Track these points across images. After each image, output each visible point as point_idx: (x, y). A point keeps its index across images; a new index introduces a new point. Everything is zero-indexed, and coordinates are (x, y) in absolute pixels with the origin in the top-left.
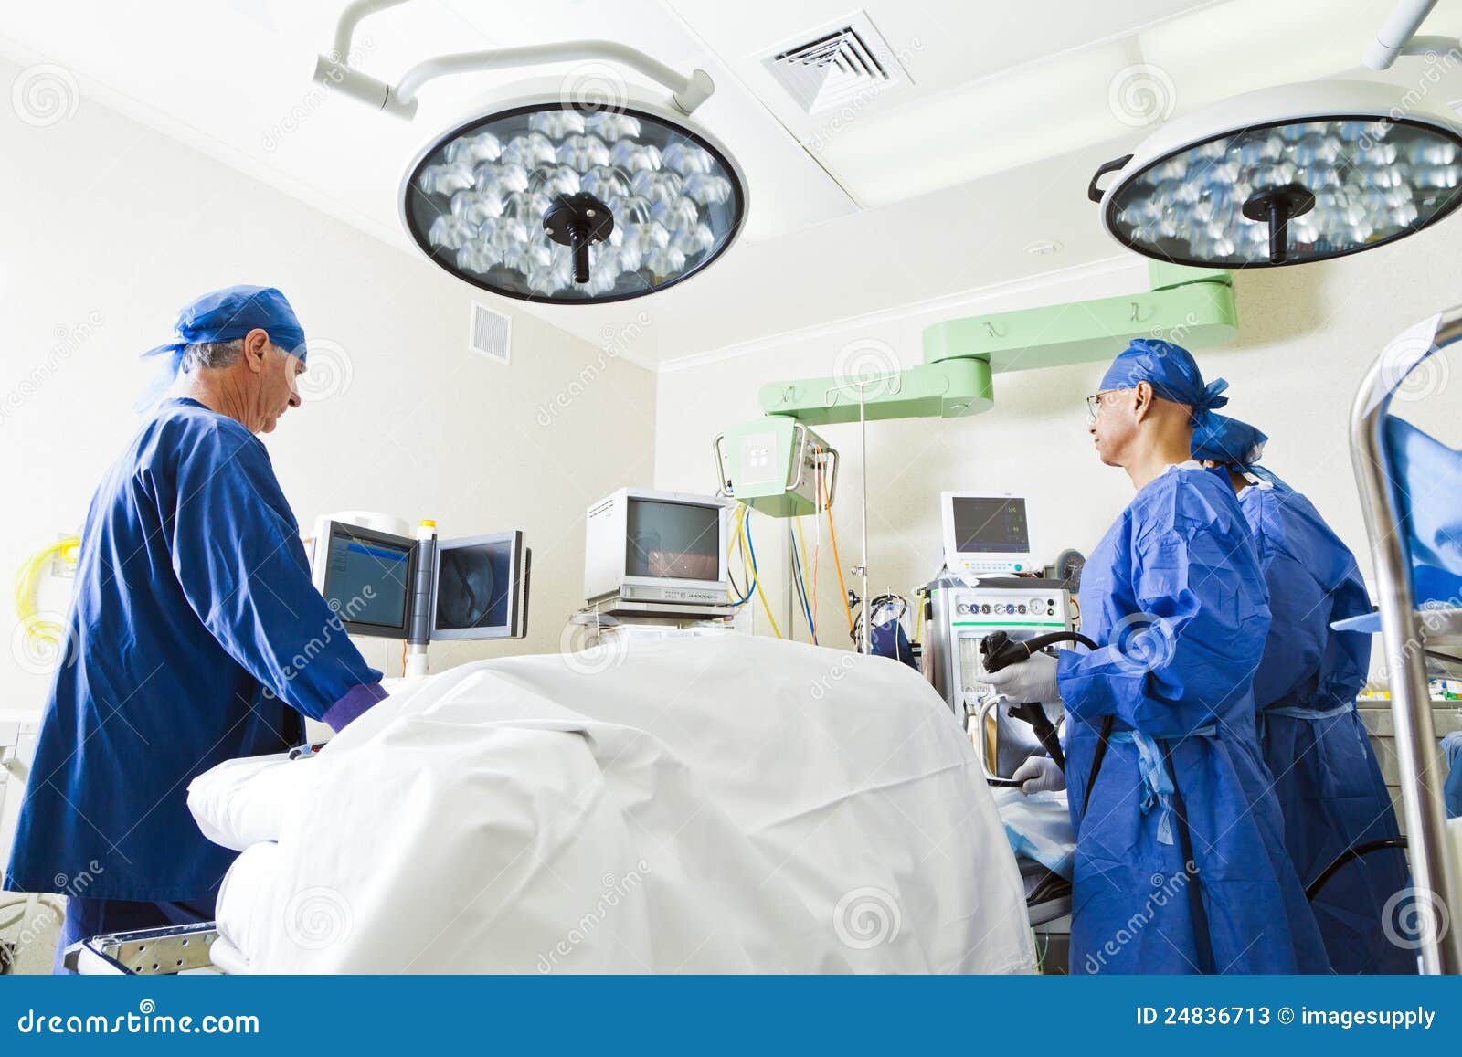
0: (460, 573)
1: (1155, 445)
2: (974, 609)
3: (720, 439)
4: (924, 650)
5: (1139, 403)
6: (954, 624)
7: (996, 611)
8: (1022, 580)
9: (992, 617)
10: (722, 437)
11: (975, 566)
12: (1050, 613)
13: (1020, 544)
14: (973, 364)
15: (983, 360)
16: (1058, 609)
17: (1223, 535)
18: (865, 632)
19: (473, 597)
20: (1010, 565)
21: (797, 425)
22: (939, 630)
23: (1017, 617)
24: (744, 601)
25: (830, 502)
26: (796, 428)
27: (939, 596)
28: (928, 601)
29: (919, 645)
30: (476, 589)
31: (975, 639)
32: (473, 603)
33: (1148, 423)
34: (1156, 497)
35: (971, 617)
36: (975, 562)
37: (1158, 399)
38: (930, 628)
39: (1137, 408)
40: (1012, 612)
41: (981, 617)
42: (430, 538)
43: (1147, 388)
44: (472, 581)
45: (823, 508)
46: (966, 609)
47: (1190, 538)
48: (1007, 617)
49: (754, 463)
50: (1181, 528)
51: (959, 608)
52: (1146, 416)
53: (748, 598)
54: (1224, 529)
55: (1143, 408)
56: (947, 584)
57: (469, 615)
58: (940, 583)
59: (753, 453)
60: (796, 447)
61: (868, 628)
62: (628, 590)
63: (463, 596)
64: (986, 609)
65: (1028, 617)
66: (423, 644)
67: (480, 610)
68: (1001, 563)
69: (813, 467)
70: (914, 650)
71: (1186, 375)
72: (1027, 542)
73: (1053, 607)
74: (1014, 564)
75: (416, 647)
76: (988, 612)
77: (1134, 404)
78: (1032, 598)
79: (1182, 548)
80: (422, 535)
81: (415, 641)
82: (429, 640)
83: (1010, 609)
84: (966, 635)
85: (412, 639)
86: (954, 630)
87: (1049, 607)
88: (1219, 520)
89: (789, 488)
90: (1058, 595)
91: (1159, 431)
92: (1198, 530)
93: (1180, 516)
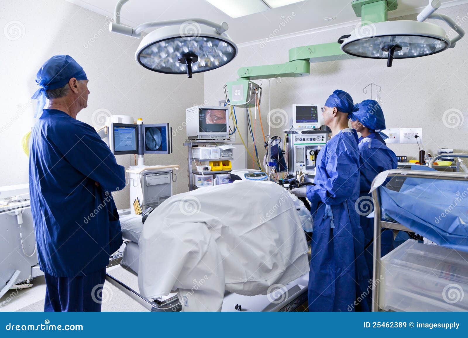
0: (151, 134)
1: (337, 124)
2: (301, 140)
3: (225, 86)
4: (286, 152)
5: (334, 112)
6: (295, 144)
7: (307, 140)
8: (315, 131)
9: (306, 142)
10: (226, 86)
11: (302, 127)
12: (322, 140)
13: (315, 120)
14: (304, 62)
15: (307, 60)
16: (325, 139)
17: (348, 154)
18: (269, 147)
19: (156, 142)
20: (312, 126)
21: (249, 82)
22: (290, 146)
23: (313, 142)
24: (233, 133)
25: (259, 104)
26: (249, 83)
27: (291, 135)
28: (287, 137)
29: (284, 151)
30: (156, 140)
31: (300, 148)
32: (156, 144)
33: (336, 118)
34: (333, 143)
35: (299, 142)
36: (302, 126)
37: (339, 112)
38: (288, 145)
39: (333, 114)
40: (311, 140)
41: (303, 142)
42: (141, 124)
43: (336, 109)
44: (155, 137)
45: (257, 106)
46: (298, 140)
47: (339, 156)
48: (310, 142)
49: (236, 94)
50: (337, 153)
51: (296, 139)
52: (335, 116)
53: (234, 132)
54: (348, 153)
55: (335, 114)
56: (293, 133)
57: (155, 147)
58: (291, 132)
59: (236, 91)
60: (249, 89)
61: (270, 146)
62: (200, 137)
63: (153, 142)
64: (304, 139)
65: (316, 142)
66: (142, 155)
67: (158, 146)
68: (309, 126)
69: (254, 94)
70: (283, 152)
71: (347, 105)
72: (317, 119)
73: (323, 139)
74: (313, 126)
75: (140, 156)
76: (305, 140)
77: (333, 113)
78: (317, 136)
79: (336, 158)
80: (139, 123)
81: (140, 154)
82: (144, 153)
83: (311, 139)
84: (298, 147)
85: (139, 153)
86: (295, 146)
87: (322, 139)
88: (347, 151)
89: (247, 102)
90: (325, 135)
91: (339, 120)
92: (342, 153)
93: (338, 149)
